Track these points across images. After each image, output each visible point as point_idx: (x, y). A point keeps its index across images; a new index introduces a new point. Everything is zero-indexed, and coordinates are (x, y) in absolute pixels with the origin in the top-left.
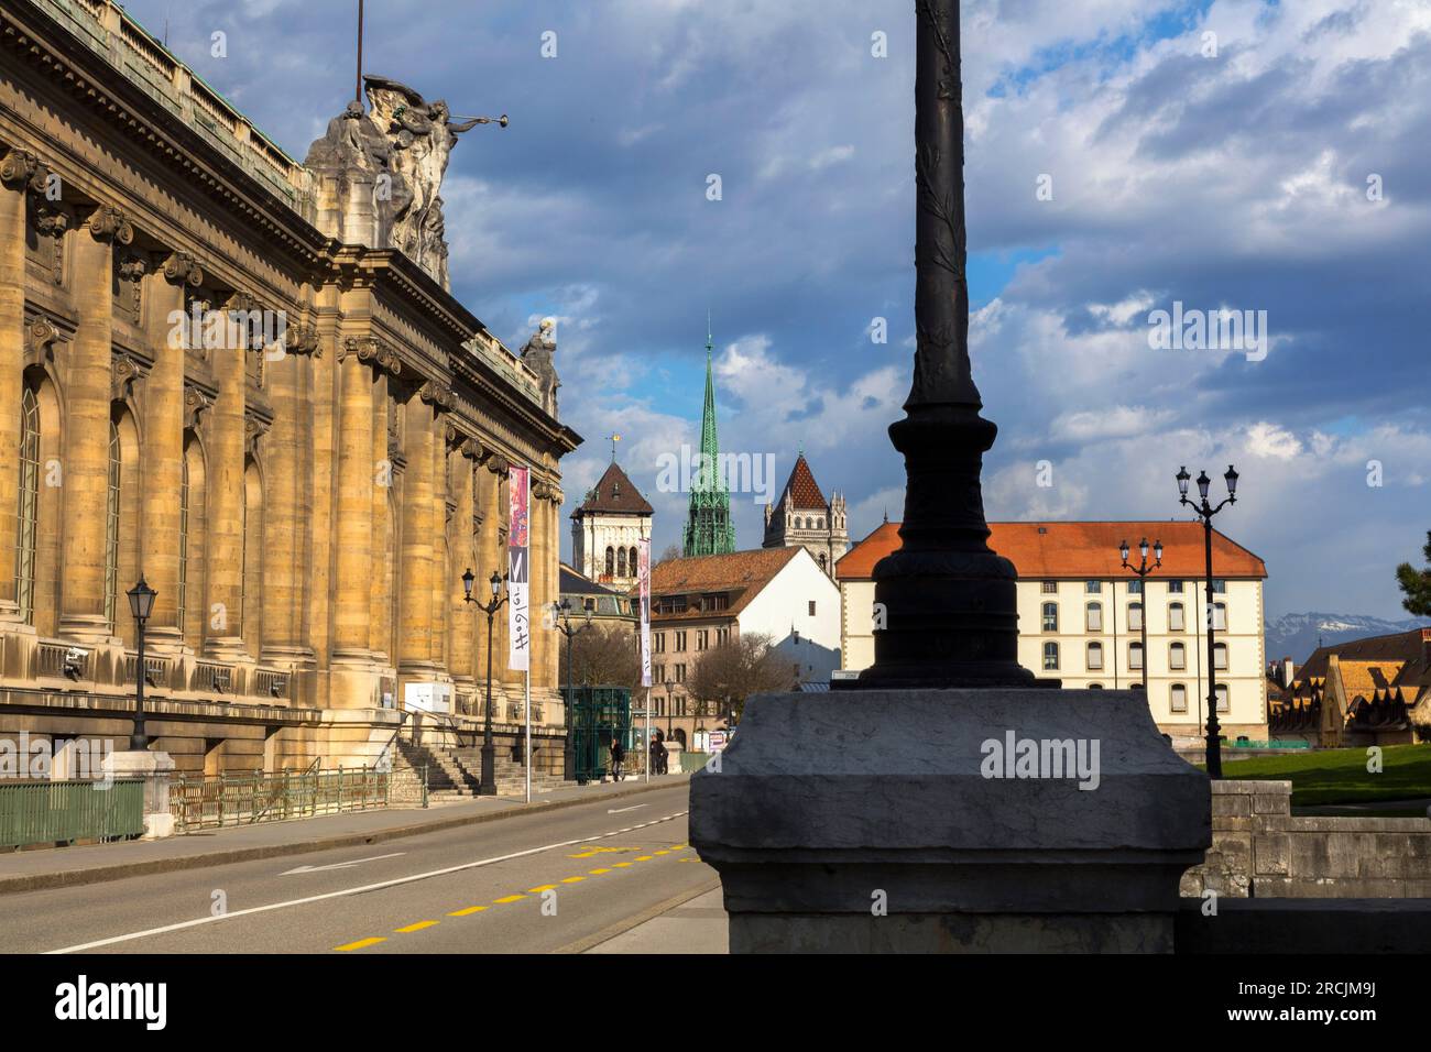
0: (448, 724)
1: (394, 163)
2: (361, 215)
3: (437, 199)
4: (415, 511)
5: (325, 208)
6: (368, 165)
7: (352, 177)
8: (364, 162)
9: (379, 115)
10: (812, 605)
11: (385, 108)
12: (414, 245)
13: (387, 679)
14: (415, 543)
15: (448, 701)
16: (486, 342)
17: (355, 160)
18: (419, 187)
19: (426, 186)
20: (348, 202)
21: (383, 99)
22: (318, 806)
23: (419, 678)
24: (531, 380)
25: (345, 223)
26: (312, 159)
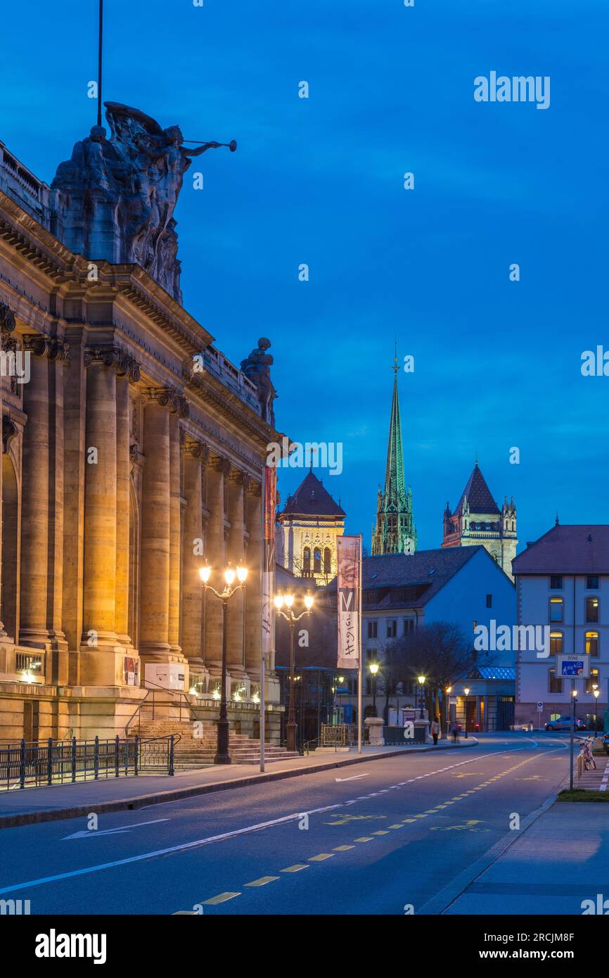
0: (184, 700)
1: (133, 185)
2: (104, 232)
3: (172, 220)
4: (153, 508)
5: (71, 226)
6: (110, 187)
7: (95, 198)
8: (106, 183)
9: (119, 140)
10: (489, 598)
11: (125, 134)
12: (152, 262)
13: (131, 659)
14: (153, 537)
15: (183, 680)
16: (212, 356)
17: (98, 181)
18: (157, 208)
19: (162, 207)
20: (92, 221)
21: (122, 125)
22: (77, 774)
23: (159, 659)
24: (251, 392)
25: (90, 241)
26: (59, 180)
